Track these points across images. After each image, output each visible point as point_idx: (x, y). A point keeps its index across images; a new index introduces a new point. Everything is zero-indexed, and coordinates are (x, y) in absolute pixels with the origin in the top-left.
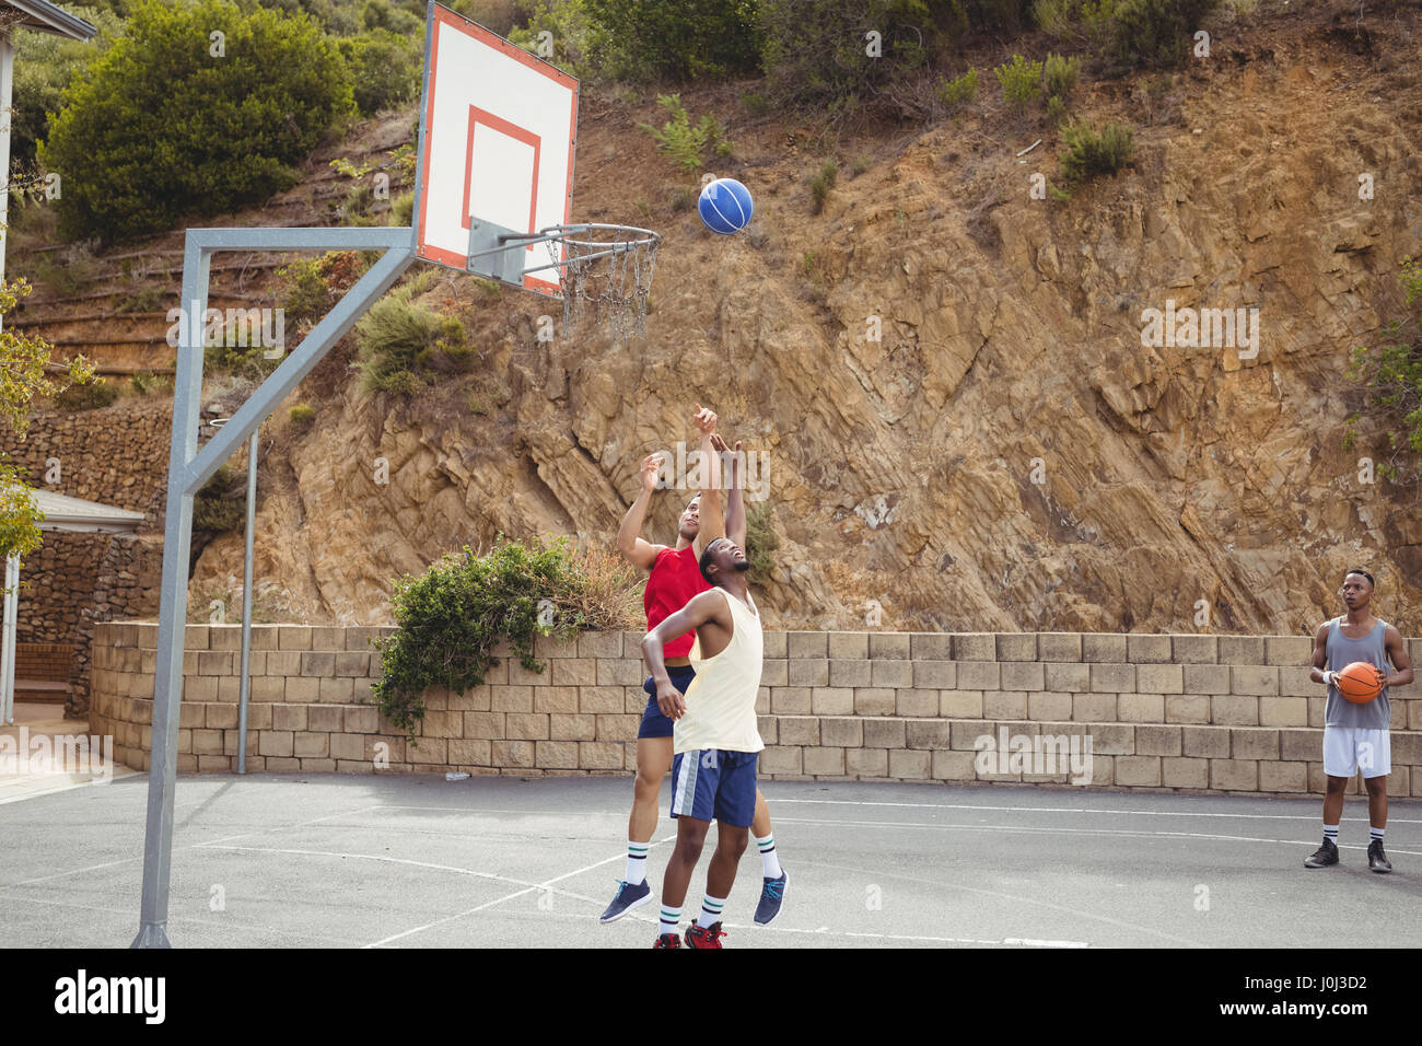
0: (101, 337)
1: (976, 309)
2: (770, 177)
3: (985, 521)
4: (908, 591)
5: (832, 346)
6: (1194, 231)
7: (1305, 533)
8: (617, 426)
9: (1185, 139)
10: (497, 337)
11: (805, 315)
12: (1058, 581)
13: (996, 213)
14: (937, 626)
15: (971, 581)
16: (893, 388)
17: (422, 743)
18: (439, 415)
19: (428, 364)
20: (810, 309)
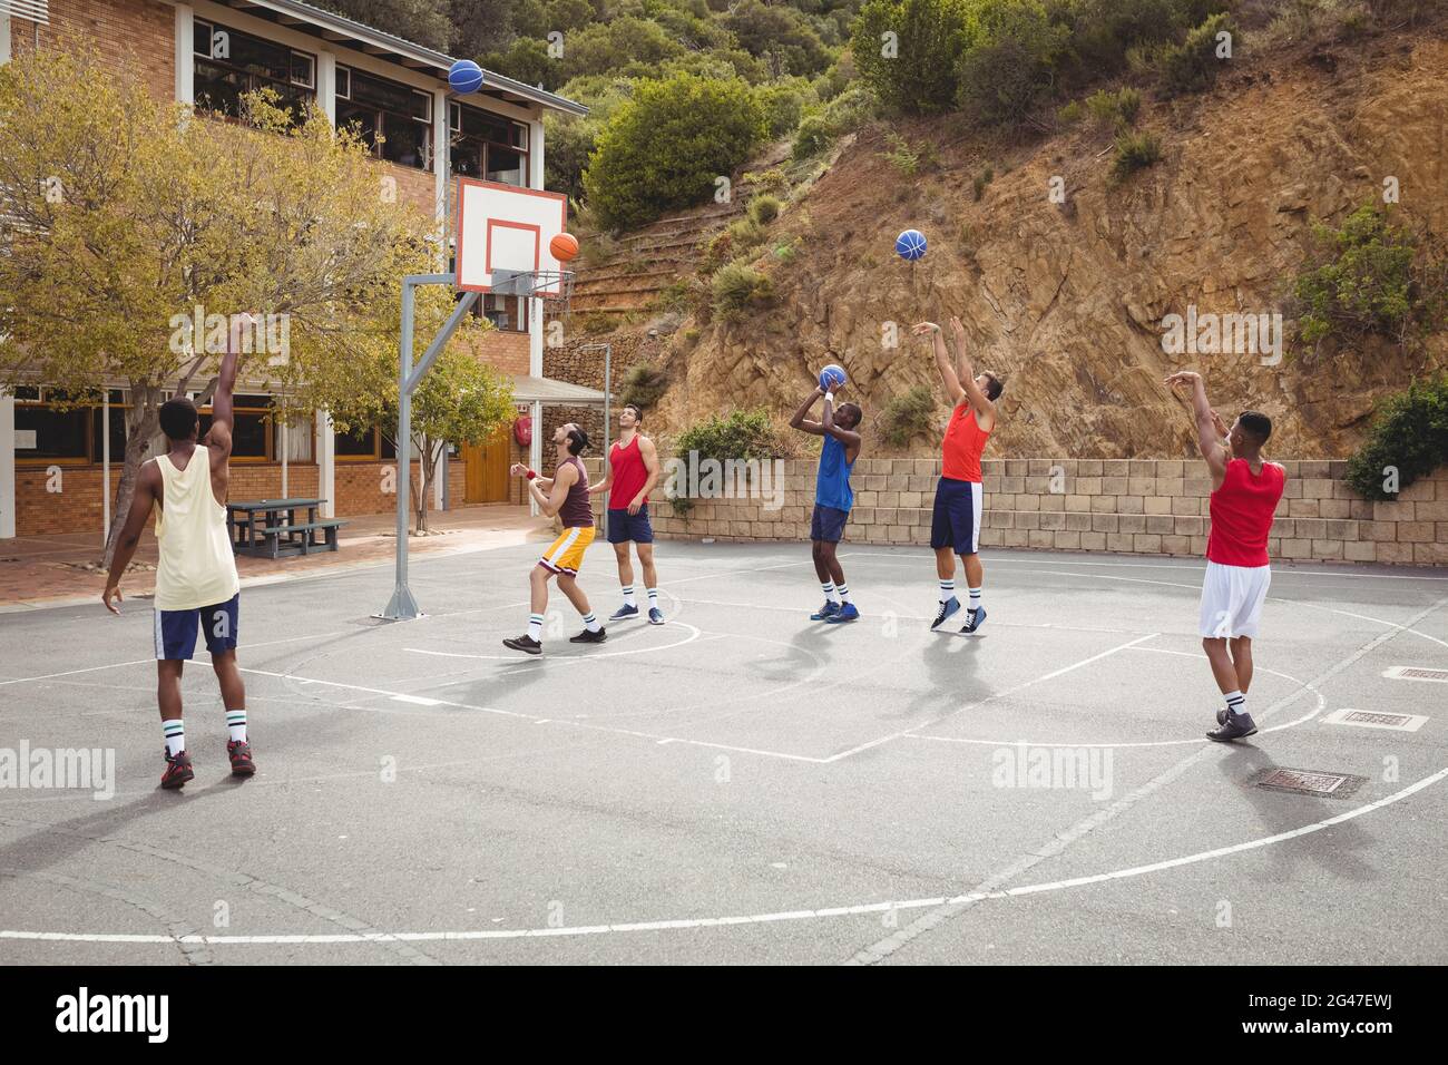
0: (614, 290)
1: (1058, 259)
2: (957, 177)
3: (1055, 392)
4: (1008, 436)
5: (976, 284)
6: (1195, 203)
7: (1248, 396)
8: (853, 338)
9: (1198, 140)
10: (792, 285)
11: (961, 265)
12: (1092, 429)
13: (1077, 196)
14: (1021, 456)
15: (1045, 430)
16: (1012, 310)
17: (696, 523)
18: (754, 334)
19: (751, 304)
20: (964, 262)
